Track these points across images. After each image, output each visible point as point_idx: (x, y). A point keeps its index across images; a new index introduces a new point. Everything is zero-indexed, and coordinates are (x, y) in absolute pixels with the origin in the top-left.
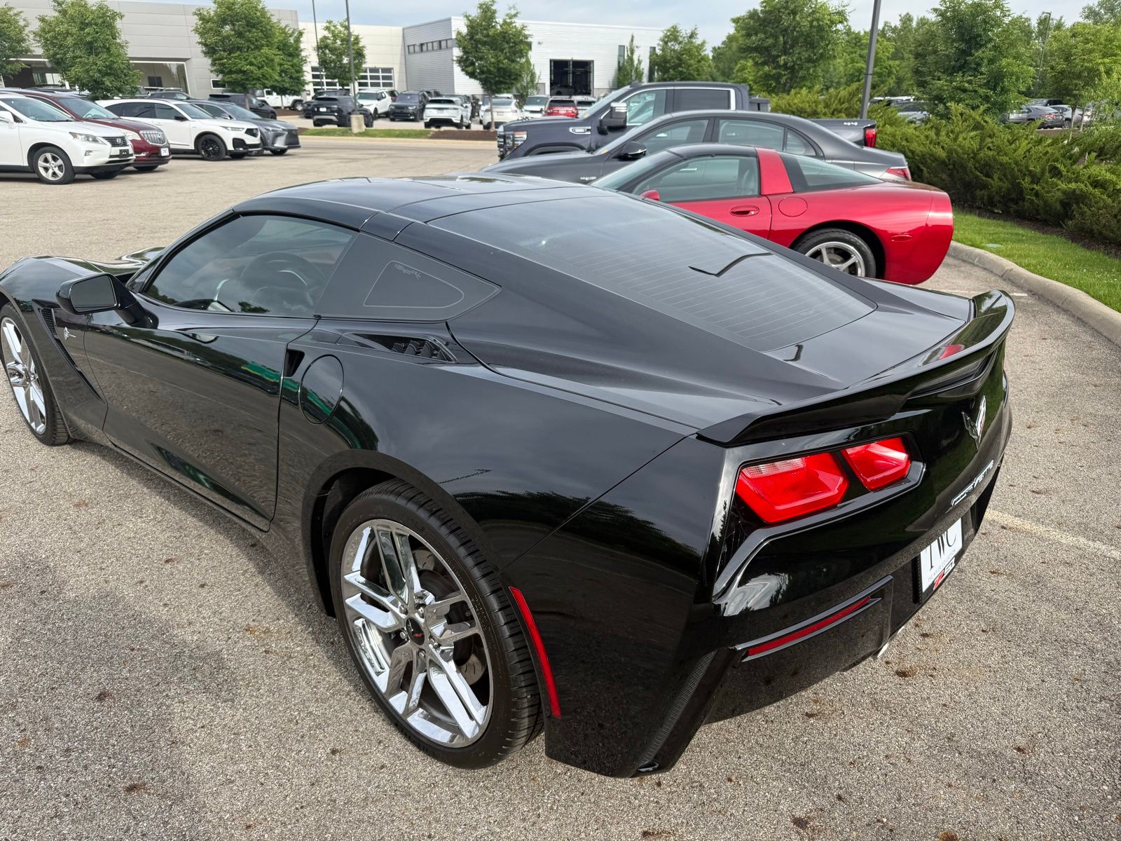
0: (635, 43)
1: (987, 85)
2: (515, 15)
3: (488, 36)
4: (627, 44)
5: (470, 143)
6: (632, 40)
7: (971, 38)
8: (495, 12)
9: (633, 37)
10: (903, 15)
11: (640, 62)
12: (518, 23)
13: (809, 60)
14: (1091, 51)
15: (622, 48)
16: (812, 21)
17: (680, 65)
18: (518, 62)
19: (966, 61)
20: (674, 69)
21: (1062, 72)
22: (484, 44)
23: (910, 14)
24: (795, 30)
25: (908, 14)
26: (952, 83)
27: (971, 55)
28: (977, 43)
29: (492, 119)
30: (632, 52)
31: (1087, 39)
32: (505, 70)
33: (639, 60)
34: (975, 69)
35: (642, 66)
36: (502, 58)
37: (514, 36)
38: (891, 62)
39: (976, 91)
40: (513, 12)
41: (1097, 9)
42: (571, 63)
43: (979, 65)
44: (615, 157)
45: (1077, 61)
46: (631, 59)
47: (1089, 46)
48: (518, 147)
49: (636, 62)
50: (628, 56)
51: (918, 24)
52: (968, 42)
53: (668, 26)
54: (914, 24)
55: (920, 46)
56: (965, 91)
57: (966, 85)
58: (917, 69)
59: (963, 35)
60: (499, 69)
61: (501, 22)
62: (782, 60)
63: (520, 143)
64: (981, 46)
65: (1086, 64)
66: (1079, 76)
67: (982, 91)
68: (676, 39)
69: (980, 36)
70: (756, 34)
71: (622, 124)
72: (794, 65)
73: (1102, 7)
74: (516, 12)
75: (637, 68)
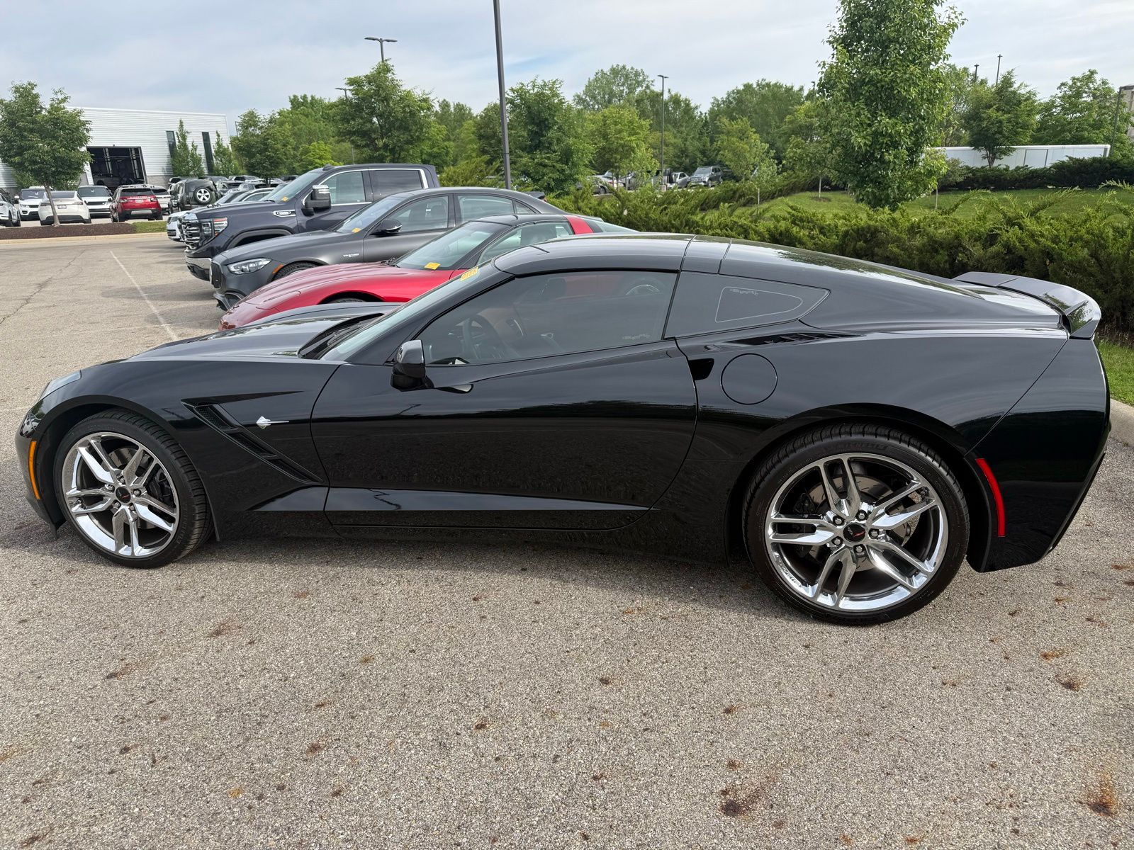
0: (186, 128)
1: (560, 161)
2: (64, 100)
3: (34, 122)
4: (176, 129)
5: (41, 241)
6: (181, 126)
7: (540, 122)
8: (37, 96)
9: (181, 122)
10: (440, 101)
11: (195, 148)
12: (69, 107)
13: (408, 142)
14: (620, 131)
15: (170, 133)
16: (404, 107)
17: (266, 150)
18: (78, 150)
19: (540, 142)
20: (260, 154)
21: (604, 148)
22: (32, 131)
23: (447, 100)
24: (391, 115)
25: (445, 100)
26: (534, 160)
27: (543, 136)
28: (546, 126)
29: (54, 212)
30: (184, 138)
31: (616, 122)
32: (62, 159)
33: (193, 146)
34: (548, 148)
35: (198, 152)
36: (57, 146)
37: (69, 122)
38: (446, 143)
39: (554, 166)
40: (61, 97)
41: (584, 97)
42: (107, 150)
43: (550, 144)
44: (372, 234)
45: (613, 139)
46: (184, 146)
47: (619, 127)
48: (219, 234)
49: (190, 148)
50: (179, 142)
51: (455, 109)
52: (538, 125)
53: (245, 111)
54: (452, 109)
55: (481, 128)
56: (545, 166)
57: (546, 161)
58: (483, 148)
59: (533, 119)
60: (55, 158)
61: (48, 107)
62: (380, 143)
63: (221, 230)
64: (550, 128)
65: (620, 142)
66: (616, 151)
67: (558, 166)
68: (255, 125)
69: (547, 119)
70: (354, 120)
71: (327, 205)
72: (395, 147)
73: (587, 95)
74: (63, 96)
75: (193, 155)
